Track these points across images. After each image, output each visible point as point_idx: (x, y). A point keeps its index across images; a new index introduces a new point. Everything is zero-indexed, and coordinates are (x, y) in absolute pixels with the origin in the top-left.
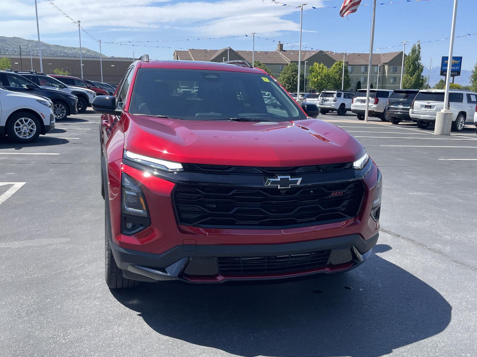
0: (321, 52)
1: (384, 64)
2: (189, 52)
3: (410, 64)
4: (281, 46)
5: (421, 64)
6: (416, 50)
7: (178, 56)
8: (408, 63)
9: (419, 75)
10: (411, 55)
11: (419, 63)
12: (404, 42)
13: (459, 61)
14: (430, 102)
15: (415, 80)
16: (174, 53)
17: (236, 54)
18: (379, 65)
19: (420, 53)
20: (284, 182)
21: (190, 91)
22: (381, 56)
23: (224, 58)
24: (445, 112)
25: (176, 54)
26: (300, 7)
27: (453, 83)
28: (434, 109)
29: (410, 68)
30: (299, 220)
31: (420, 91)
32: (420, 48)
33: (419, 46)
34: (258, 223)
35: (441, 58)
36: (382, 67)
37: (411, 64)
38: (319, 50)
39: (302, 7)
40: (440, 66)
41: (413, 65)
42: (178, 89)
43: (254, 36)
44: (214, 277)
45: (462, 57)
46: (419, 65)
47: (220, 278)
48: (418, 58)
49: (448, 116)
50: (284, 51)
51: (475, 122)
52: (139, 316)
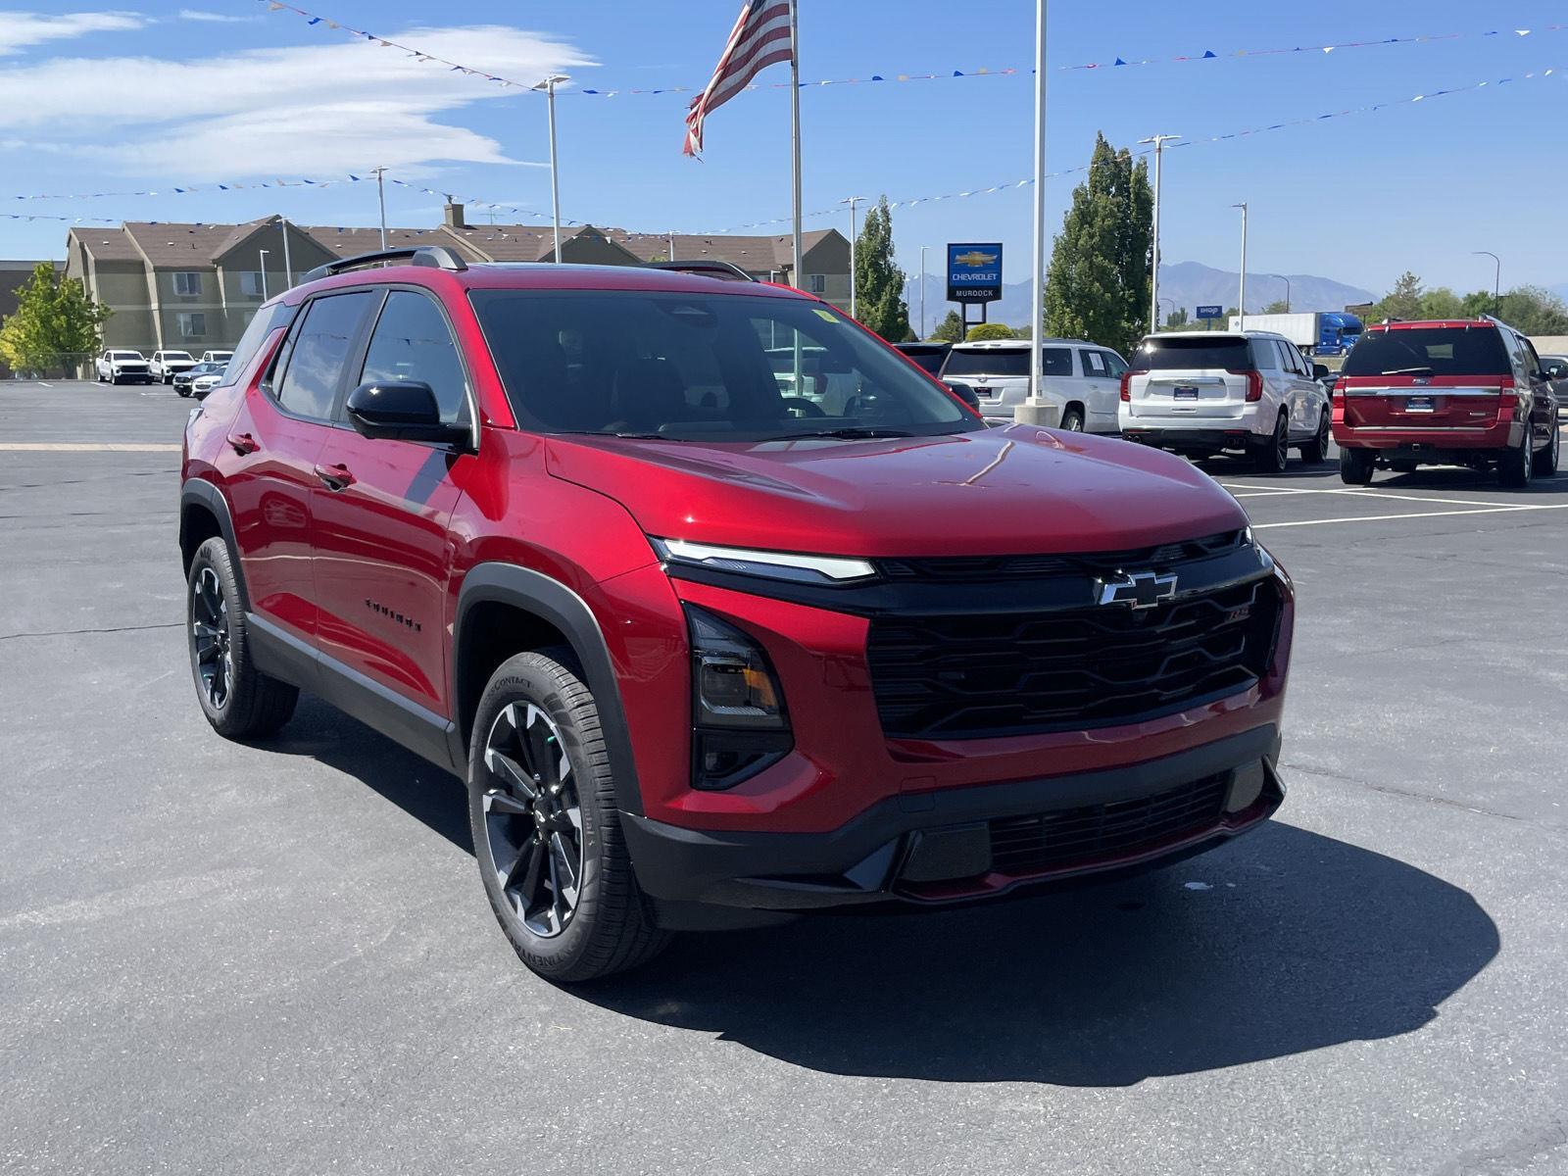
0: (589, 230)
1: (784, 267)
2: (126, 228)
3: (866, 267)
4: (457, 211)
5: (897, 269)
6: (878, 225)
7: (86, 248)
8: (861, 263)
9: (894, 302)
10: (864, 239)
11: (889, 265)
12: (851, 200)
13: (995, 257)
14: (987, 378)
15: (885, 314)
16: (70, 236)
17: (303, 238)
18: (772, 272)
19: (892, 235)
20: (1145, 591)
21: (148, 366)
22: (774, 243)
23: (262, 251)
24: (1037, 404)
25: (76, 241)
26: (543, 86)
27: (984, 322)
28: (1000, 400)
29: (865, 277)
30: (1168, 694)
31: (955, 346)
32: (888, 220)
33: (885, 211)
34: (1076, 714)
35: (946, 247)
36: (781, 277)
37: (869, 267)
38: (580, 224)
39: (551, 87)
40: (945, 275)
41: (875, 271)
42: (99, 361)
43: (380, 179)
44: (976, 881)
45: (1001, 245)
46: (890, 271)
47: (998, 882)
48: (884, 249)
49: (1048, 416)
50: (469, 228)
51: (1124, 430)
52: (722, 1043)
